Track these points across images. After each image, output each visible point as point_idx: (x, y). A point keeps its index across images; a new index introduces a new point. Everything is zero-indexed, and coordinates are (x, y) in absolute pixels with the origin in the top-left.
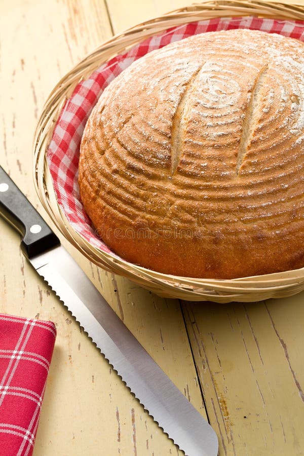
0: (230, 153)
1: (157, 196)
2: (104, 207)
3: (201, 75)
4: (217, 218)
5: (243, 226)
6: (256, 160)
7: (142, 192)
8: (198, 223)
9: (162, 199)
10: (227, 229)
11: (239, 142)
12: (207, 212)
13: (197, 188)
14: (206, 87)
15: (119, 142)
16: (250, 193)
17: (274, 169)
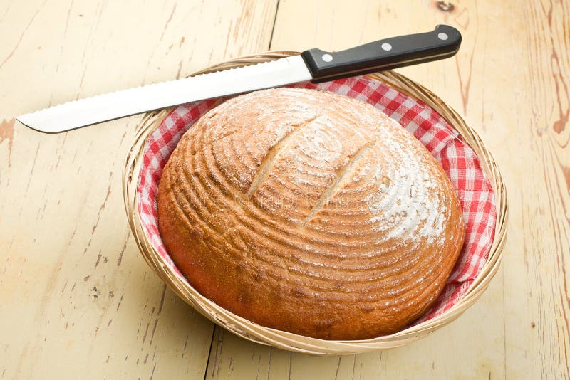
0: (306, 203)
1: (222, 212)
2: (172, 202)
3: (313, 125)
4: (267, 257)
5: (288, 276)
6: (327, 221)
7: (211, 203)
8: (249, 254)
9: (226, 218)
10: (272, 271)
11: (319, 197)
12: (261, 248)
13: (262, 221)
14: (312, 135)
15: (212, 149)
16: (307, 247)
17: (340, 236)
